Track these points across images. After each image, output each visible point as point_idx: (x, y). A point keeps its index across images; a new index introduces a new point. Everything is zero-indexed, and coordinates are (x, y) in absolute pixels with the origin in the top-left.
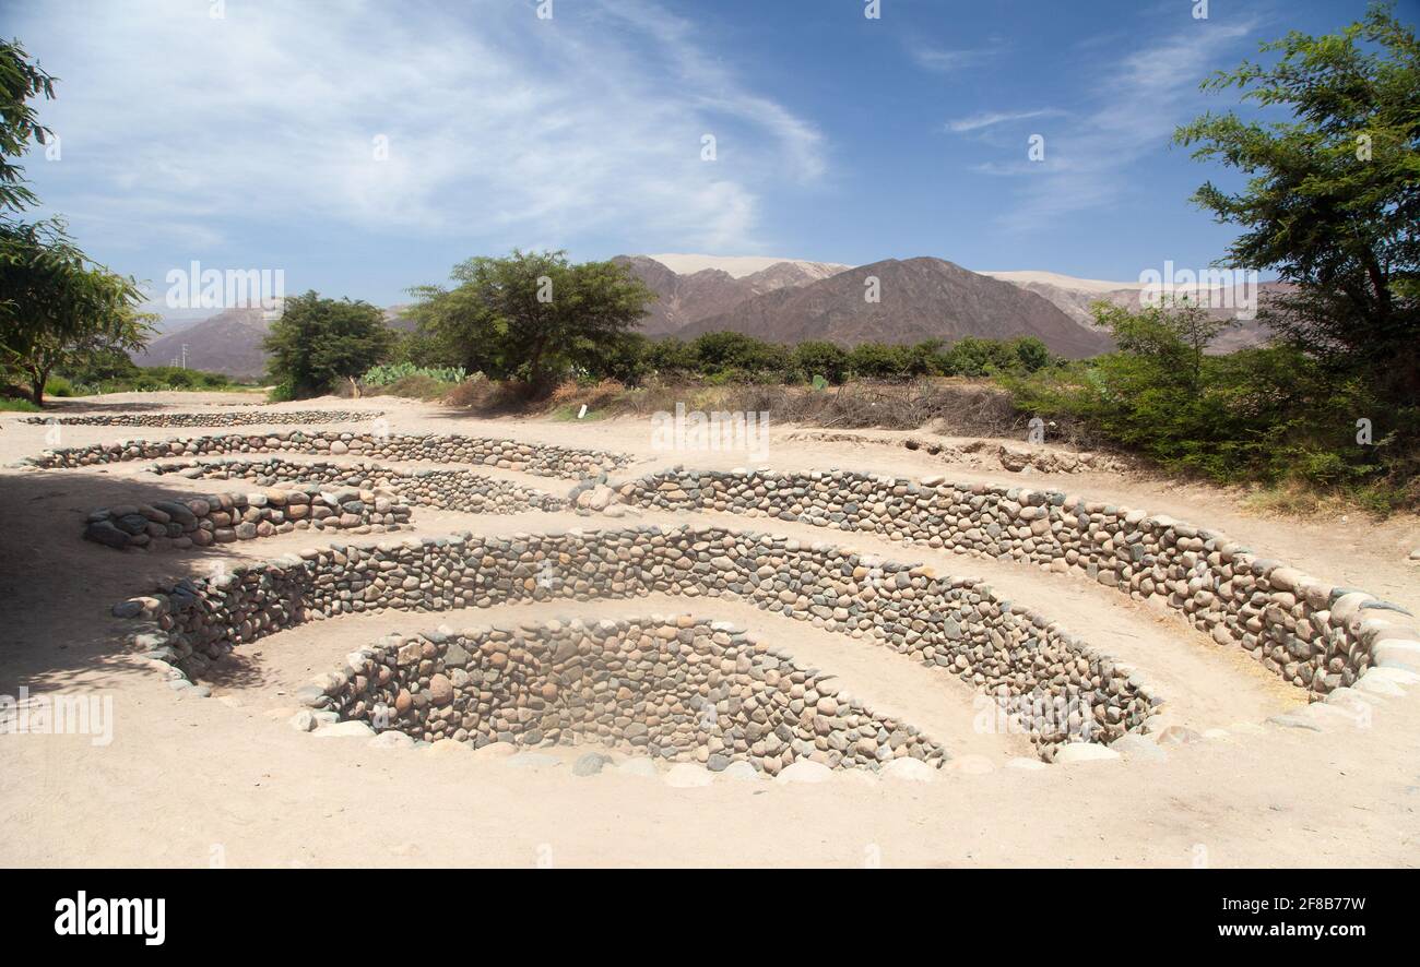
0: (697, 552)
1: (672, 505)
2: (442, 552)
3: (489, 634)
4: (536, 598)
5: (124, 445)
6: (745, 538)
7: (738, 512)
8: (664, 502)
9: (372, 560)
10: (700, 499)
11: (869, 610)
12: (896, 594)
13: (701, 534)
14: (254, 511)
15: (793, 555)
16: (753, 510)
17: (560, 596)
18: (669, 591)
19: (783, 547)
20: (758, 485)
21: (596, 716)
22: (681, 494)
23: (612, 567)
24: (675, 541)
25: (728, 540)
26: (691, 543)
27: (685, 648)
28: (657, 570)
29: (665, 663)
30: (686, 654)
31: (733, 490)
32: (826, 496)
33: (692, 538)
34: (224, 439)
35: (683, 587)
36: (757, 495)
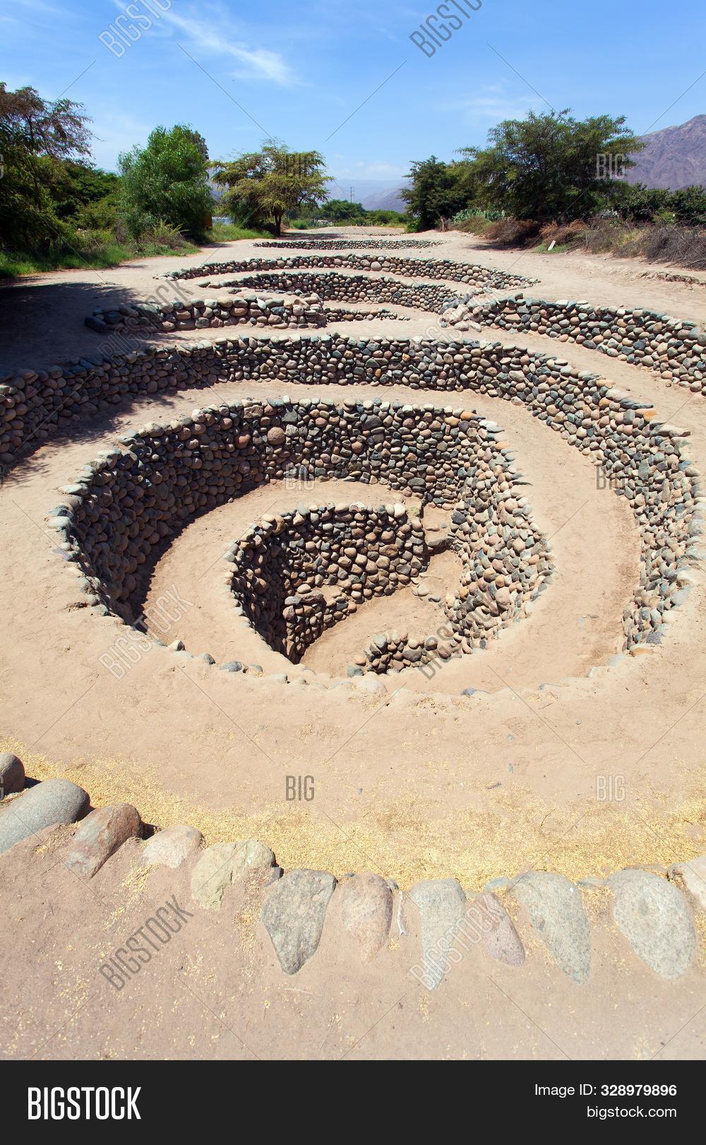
0: (502, 364)
1: (508, 325)
2: (314, 346)
3: (316, 405)
4: (380, 383)
5: (248, 261)
6: (536, 359)
7: (553, 336)
8: (502, 322)
9: (266, 348)
10: (528, 323)
11: (600, 435)
12: (620, 428)
13: (507, 351)
14: (208, 310)
15: (565, 378)
16: (565, 336)
17: (399, 384)
18: (477, 391)
19: (559, 370)
20: (574, 315)
21: (388, 468)
22: (516, 317)
23: (438, 367)
24: (488, 354)
25: (525, 358)
26: (499, 358)
27: (461, 434)
28: (472, 373)
29: (447, 441)
30: (462, 439)
31: (554, 318)
32: (623, 330)
33: (502, 353)
34: (309, 258)
35: (488, 389)
36: (571, 324)
